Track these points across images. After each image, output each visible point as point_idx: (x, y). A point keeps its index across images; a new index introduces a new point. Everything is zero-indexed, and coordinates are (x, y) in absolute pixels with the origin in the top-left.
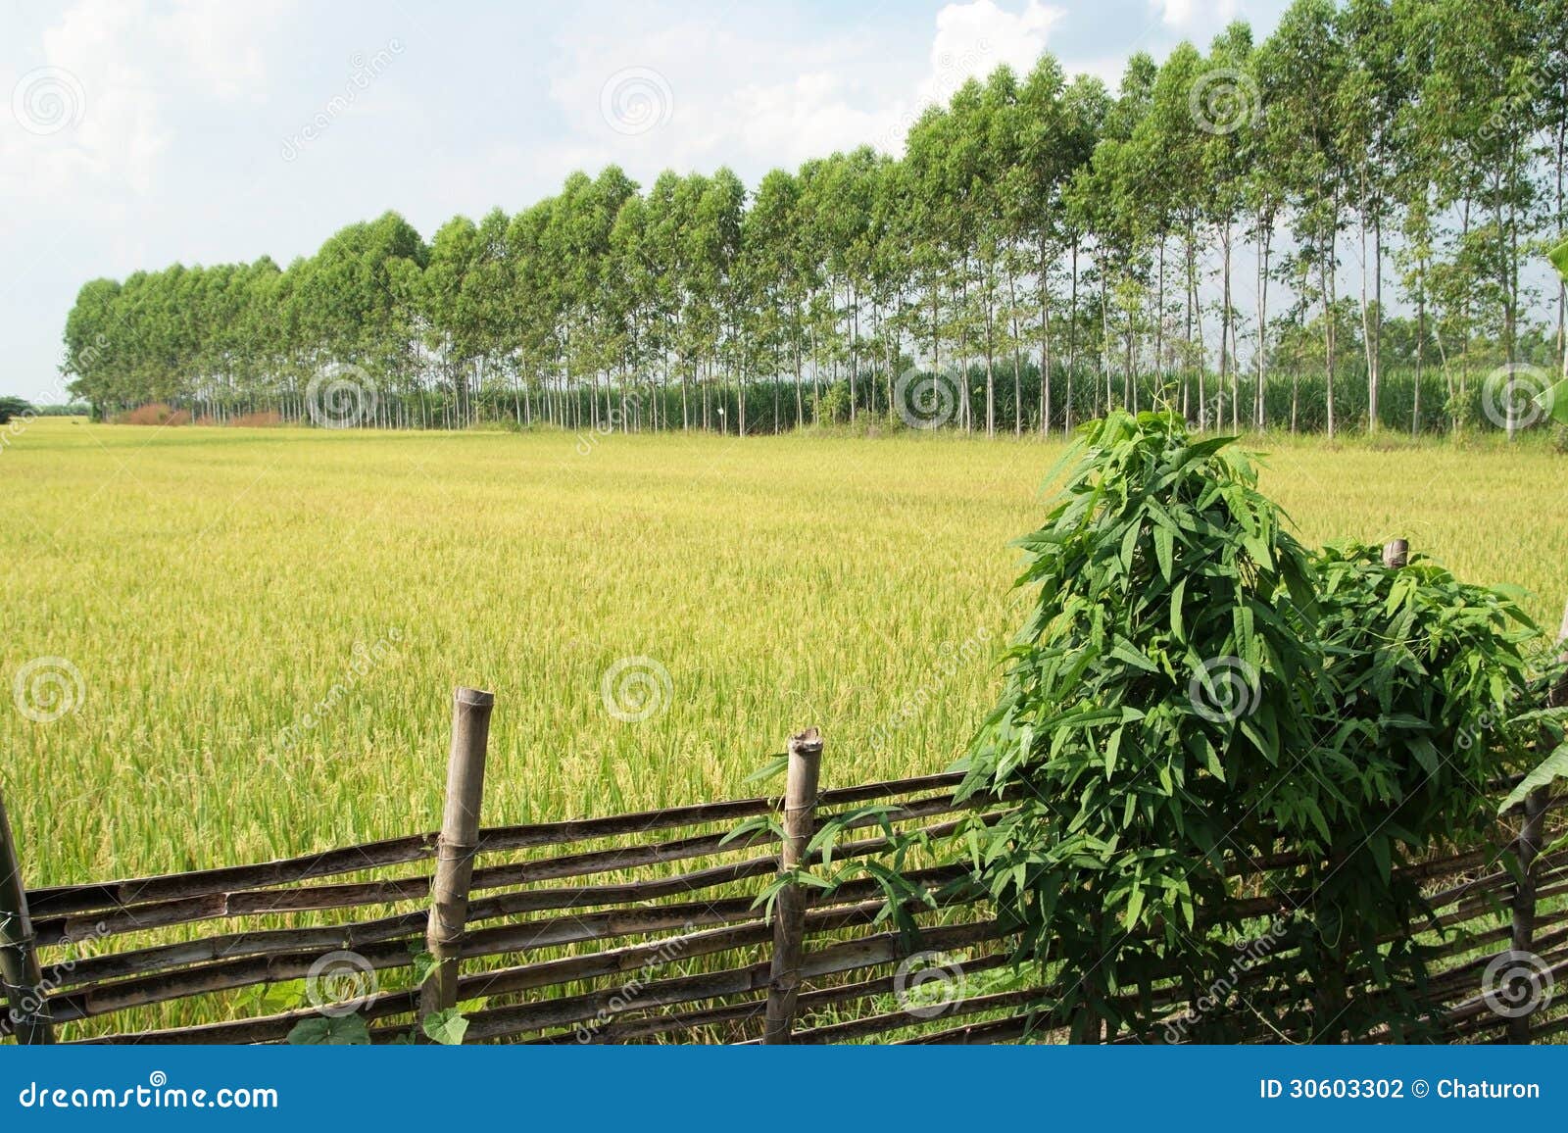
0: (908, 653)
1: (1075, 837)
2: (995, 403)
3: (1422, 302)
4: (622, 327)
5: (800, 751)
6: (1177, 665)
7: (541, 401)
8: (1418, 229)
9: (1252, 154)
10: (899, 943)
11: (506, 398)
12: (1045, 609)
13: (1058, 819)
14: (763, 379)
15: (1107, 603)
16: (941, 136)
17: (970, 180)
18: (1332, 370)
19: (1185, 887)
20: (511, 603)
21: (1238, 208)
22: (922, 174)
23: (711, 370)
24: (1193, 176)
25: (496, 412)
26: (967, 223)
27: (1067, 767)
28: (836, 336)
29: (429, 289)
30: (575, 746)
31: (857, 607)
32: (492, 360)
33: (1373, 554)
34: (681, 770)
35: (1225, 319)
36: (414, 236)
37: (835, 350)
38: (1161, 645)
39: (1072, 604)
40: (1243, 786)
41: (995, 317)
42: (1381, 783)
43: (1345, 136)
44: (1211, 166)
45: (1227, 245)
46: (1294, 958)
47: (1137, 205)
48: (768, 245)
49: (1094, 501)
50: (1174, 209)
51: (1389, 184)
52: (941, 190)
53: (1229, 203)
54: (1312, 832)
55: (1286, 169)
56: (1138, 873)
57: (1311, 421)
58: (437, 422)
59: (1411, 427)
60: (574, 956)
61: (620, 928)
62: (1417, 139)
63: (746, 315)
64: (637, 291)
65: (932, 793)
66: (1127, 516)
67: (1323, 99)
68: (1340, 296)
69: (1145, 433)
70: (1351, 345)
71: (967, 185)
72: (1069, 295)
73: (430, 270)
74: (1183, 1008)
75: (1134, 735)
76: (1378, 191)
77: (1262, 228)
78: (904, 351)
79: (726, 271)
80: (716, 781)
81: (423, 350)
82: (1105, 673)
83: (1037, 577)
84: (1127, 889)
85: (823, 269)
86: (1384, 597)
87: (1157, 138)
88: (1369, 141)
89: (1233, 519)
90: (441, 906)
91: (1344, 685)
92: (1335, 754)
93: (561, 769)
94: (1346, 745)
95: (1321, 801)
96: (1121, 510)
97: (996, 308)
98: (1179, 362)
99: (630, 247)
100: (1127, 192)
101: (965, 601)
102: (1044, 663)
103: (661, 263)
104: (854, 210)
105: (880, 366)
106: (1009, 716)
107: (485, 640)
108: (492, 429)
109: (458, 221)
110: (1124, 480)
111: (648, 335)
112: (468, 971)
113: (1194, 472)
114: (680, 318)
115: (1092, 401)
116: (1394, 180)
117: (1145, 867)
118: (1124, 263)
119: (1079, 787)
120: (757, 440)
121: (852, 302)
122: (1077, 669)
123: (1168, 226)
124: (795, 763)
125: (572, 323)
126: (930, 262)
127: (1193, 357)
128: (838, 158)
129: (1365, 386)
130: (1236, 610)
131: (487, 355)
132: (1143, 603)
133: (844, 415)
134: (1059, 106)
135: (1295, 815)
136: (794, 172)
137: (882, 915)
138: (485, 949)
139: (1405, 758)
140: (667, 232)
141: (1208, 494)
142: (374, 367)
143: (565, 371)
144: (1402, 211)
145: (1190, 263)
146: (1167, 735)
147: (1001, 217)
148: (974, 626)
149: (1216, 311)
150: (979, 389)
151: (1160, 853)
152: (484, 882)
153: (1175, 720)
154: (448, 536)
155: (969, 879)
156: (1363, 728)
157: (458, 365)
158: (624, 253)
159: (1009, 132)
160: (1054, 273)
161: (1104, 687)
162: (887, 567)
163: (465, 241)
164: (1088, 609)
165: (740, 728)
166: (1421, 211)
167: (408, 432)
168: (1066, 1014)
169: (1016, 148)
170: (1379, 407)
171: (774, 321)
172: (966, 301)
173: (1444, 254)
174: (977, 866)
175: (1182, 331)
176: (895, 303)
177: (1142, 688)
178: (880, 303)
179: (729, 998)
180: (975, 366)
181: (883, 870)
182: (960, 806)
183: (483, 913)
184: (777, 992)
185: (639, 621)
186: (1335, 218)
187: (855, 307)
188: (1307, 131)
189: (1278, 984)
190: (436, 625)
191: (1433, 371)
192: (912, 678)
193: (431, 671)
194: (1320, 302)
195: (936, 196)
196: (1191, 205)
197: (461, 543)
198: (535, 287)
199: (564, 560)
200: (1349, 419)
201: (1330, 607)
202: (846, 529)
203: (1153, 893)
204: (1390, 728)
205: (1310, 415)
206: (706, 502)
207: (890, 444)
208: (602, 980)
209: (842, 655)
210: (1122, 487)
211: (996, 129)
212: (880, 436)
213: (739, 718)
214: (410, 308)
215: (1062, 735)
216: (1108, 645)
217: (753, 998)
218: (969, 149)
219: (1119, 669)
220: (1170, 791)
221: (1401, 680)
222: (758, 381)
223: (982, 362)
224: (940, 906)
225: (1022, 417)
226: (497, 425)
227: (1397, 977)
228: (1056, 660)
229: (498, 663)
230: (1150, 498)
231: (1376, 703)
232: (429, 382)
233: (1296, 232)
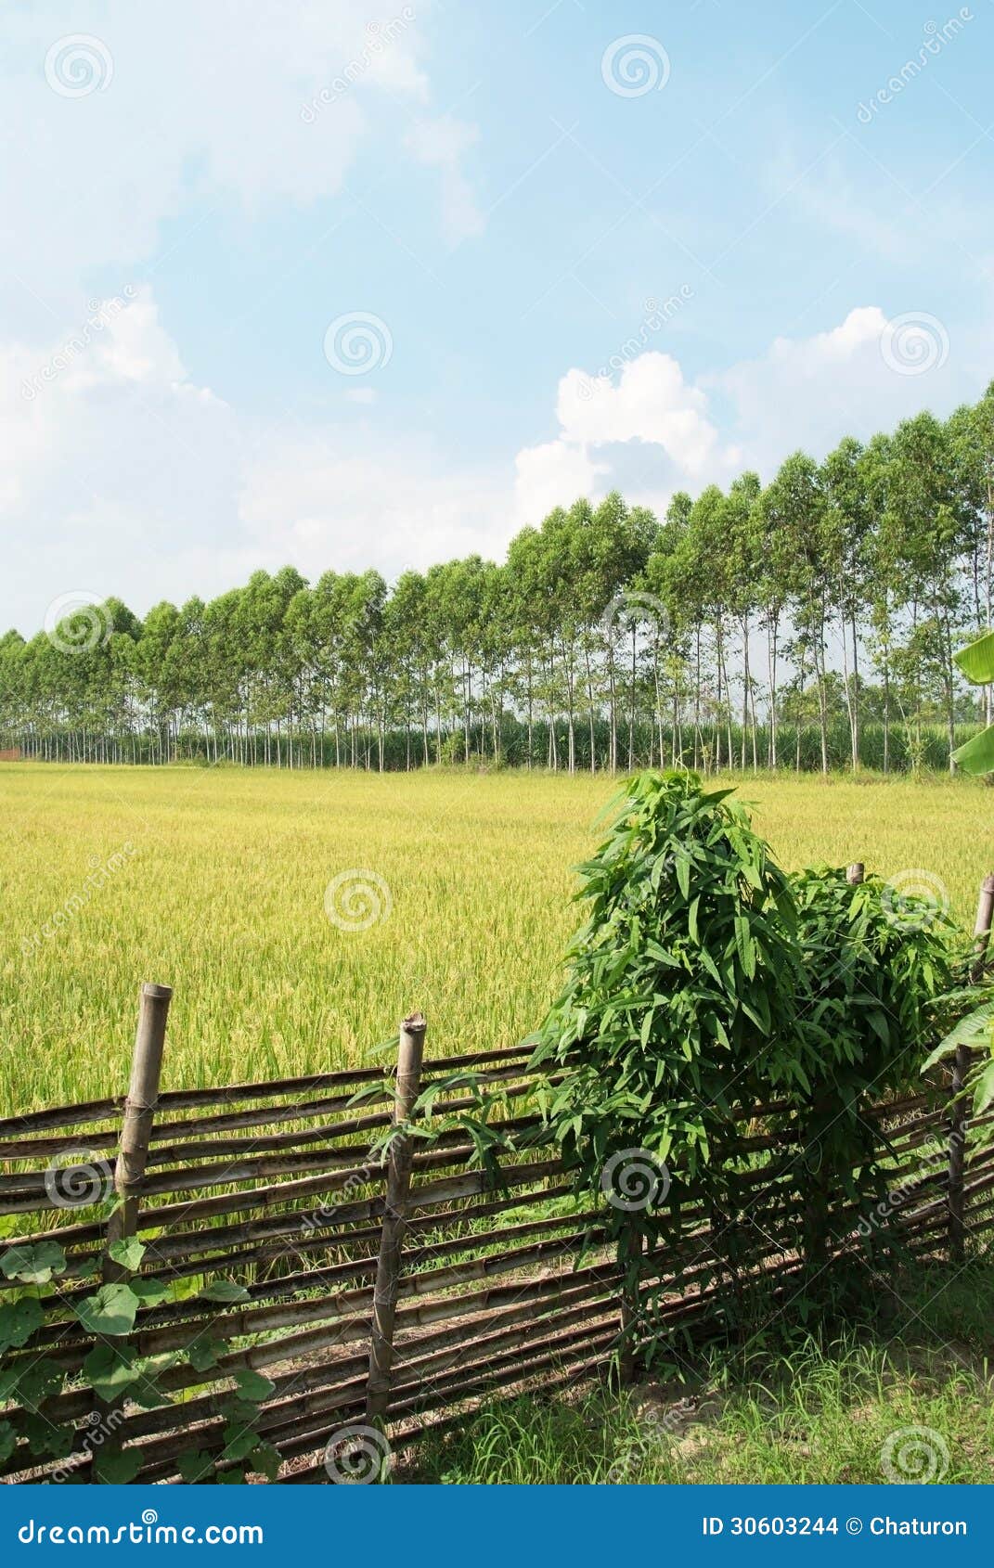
0: (503, 946)
1: (619, 1094)
2: (575, 747)
3: (887, 675)
4: (291, 688)
5: (409, 1031)
6: (693, 961)
7: (226, 743)
8: (881, 622)
9: (762, 566)
10: (486, 1179)
11: (199, 741)
12: (596, 918)
13: (608, 1079)
14: (399, 728)
15: (642, 915)
16: (534, 548)
17: (556, 580)
18: (824, 725)
19: (702, 1131)
20: (196, 904)
21: (754, 605)
22: (520, 577)
23: (357, 721)
24: (720, 581)
25: (190, 752)
26: (554, 612)
27: (613, 1040)
28: (455, 696)
29: (141, 657)
30: (242, 1021)
31: (465, 907)
32: (188, 711)
33: (839, 874)
34: (325, 1040)
35: (746, 687)
36: (131, 616)
37: (454, 707)
38: (682, 946)
39: (617, 915)
40: (746, 1053)
41: (574, 683)
42: (847, 1047)
43: (827, 555)
44: (732, 574)
45: (746, 633)
46: (789, 1182)
47: (680, 602)
48: (403, 627)
49: (632, 838)
50: (707, 604)
51: (859, 590)
52: (535, 589)
53: (745, 601)
54: (797, 1086)
55: (786, 578)
56: (667, 1121)
57: (810, 763)
58: (144, 759)
59: (883, 766)
60: (235, 1193)
61: (268, 1171)
62: (878, 559)
63: (385, 679)
64: (303, 660)
65: (509, 1062)
66: (655, 850)
67: (810, 528)
68: (828, 670)
69: (670, 787)
70: (840, 705)
71: (554, 585)
72: (630, 667)
73: (142, 643)
74: (706, 1224)
75: (663, 1017)
76: (852, 595)
77: (771, 620)
78: (506, 707)
79: (371, 647)
80: (351, 1048)
81: (135, 703)
82: (641, 968)
83: (591, 894)
84: (659, 1134)
85: (444, 646)
86: (848, 907)
87: (693, 553)
88: (845, 558)
89: (734, 852)
90: (126, 1155)
91: (820, 973)
92: (814, 1026)
93: (230, 1039)
94: (822, 1018)
95: (803, 1062)
96: (651, 845)
97: (576, 676)
98: (714, 716)
99: (298, 627)
100: (672, 592)
101: (549, 904)
102: (595, 961)
103: (322, 639)
104: (469, 602)
105: (488, 719)
106: (569, 1001)
107: (175, 934)
108: (187, 765)
109: (164, 605)
110: (653, 823)
111: (310, 694)
112: (151, 1204)
113: (706, 816)
114: (335, 681)
115: (648, 746)
116: (863, 587)
117: (672, 1116)
118: (670, 644)
119: (622, 1055)
120: (393, 775)
121: (467, 671)
122: (620, 965)
123: (702, 617)
124: (405, 1041)
125: (251, 684)
126: (526, 642)
127: (723, 714)
128: (455, 564)
129: (849, 736)
130: (737, 920)
131: (184, 708)
132: (668, 915)
133: (460, 757)
134: (623, 529)
135: (784, 1074)
136: (425, 574)
137: (473, 1158)
138: (161, 1188)
139: (865, 1027)
140: (328, 616)
141: (715, 833)
142: (96, 716)
143: (245, 721)
144: (869, 609)
145: (719, 646)
146: (687, 1015)
147: (578, 608)
148: (555, 924)
149: (739, 680)
150: (563, 738)
151: (683, 1105)
152: (161, 1135)
153: (693, 1003)
154: (149, 850)
155: (539, 1128)
156: (834, 1006)
157: (162, 715)
158: (294, 631)
159: (585, 546)
160: (619, 651)
161: (640, 979)
162: (490, 877)
163: (169, 621)
164: (628, 919)
165: (371, 1007)
166: (883, 610)
167: (121, 766)
168: (615, 1232)
169: (591, 558)
170: (860, 752)
171: (407, 684)
172: (553, 671)
173: (900, 640)
174: (545, 1118)
175: (714, 695)
176: (499, 671)
177: (668, 980)
178: (487, 672)
179: (357, 1223)
180: (561, 719)
181: (472, 1122)
182: (533, 1071)
183: (158, 1160)
184: (390, 1218)
185: (296, 919)
186: (823, 613)
187: (469, 674)
188: (801, 550)
189: (777, 1202)
190: (136, 922)
191: (897, 725)
192: (506, 964)
193: (131, 959)
194: (815, 675)
195: (530, 592)
196: (719, 602)
197: (159, 856)
198: (224, 656)
199: (239, 870)
200: (838, 760)
201: (808, 914)
202: (459, 847)
203: (678, 1136)
204: (853, 1006)
205: (811, 757)
206: (352, 825)
207: (496, 778)
208: (257, 1210)
209: (452, 946)
210: (652, 828)
211: (575, 543)
212: (489, 773)
213: (371, 998)
214: (125, 671)
215: (609, 1015)
216: (643, 947)
217: (377, 1223)
218: (555, 558)
219: (652, 965)
220: (689, 1058)
221: (860, 969)
222: (395, 730)
223: (565, 716)
224: (517, 1149)
225: (596, 759)
226: (190, 762)
227: (866, 1194)
228: (605, 958)
229: (184, 954)
230: (672, 836)
231: (843, 986)
232: (139, 728)
233: (795, 623)
